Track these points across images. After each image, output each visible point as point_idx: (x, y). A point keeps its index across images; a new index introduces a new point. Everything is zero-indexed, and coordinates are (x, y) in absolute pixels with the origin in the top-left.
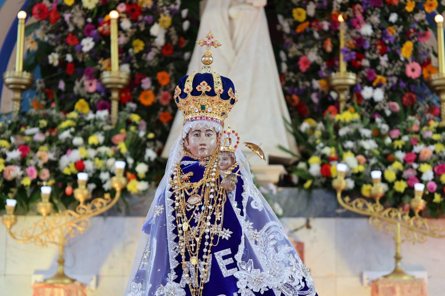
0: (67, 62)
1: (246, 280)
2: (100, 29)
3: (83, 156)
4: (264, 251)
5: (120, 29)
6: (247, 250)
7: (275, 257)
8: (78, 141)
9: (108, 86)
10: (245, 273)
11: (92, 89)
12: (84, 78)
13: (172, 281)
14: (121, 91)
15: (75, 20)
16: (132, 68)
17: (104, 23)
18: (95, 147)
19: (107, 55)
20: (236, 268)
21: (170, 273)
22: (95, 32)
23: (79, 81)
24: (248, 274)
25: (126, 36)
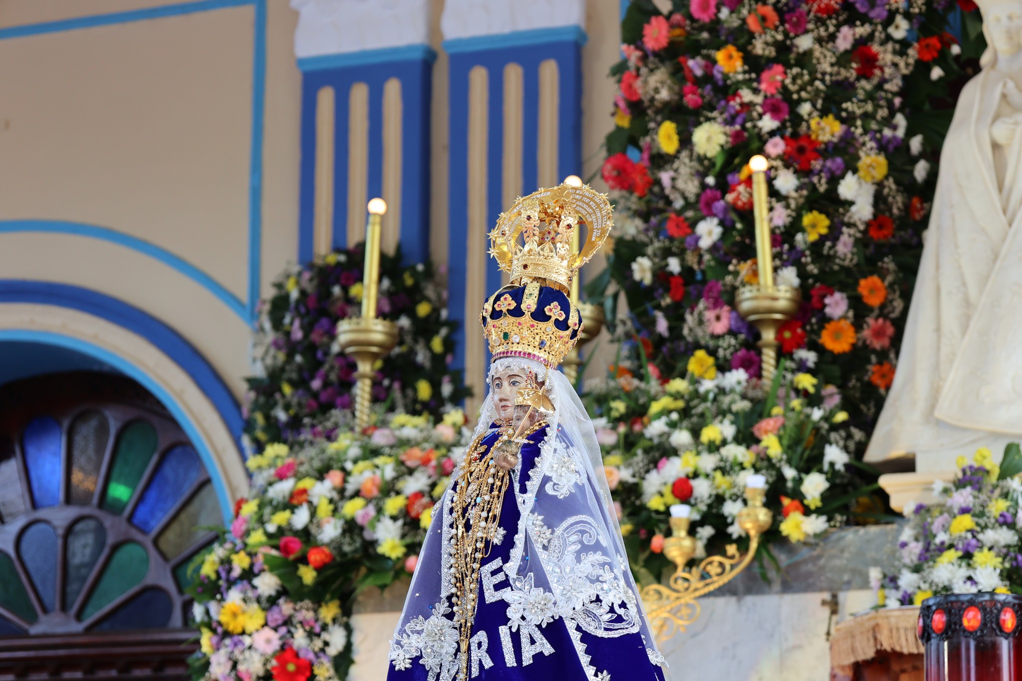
0: (671, 274)
1: (521, 606)
2: (730, 197)
3: (690, 470)
4: (559, 561)
5: (773, 193)
6: (527, 558)
7: (576, 570)
8: (682, 437)
9: (752, 318)
10: (521, 594)
11: (720, 328)
12: (702, 305)
13: (441, 615)
14: (780, 327)
15: (680, 184)
16: (802, 274)
17: (739, 183)
18: (713, 448)
19: (748, 252)
20: (510, 588)
21: (440, 603)
22: (720, 204)
23: (692, 313)
24: (525, 596)
25: (787, 207)
